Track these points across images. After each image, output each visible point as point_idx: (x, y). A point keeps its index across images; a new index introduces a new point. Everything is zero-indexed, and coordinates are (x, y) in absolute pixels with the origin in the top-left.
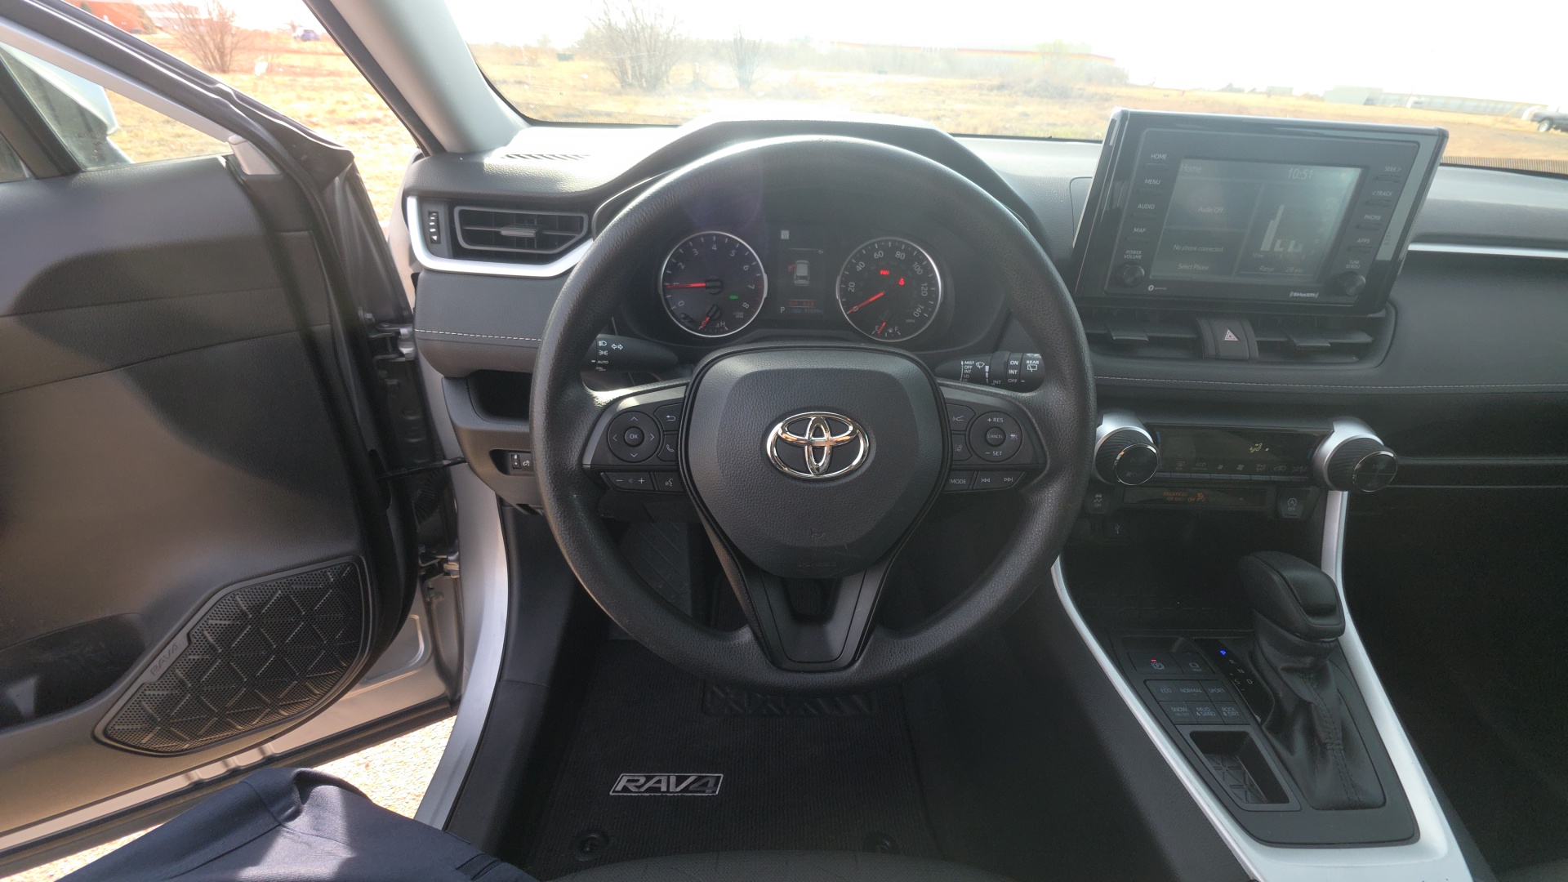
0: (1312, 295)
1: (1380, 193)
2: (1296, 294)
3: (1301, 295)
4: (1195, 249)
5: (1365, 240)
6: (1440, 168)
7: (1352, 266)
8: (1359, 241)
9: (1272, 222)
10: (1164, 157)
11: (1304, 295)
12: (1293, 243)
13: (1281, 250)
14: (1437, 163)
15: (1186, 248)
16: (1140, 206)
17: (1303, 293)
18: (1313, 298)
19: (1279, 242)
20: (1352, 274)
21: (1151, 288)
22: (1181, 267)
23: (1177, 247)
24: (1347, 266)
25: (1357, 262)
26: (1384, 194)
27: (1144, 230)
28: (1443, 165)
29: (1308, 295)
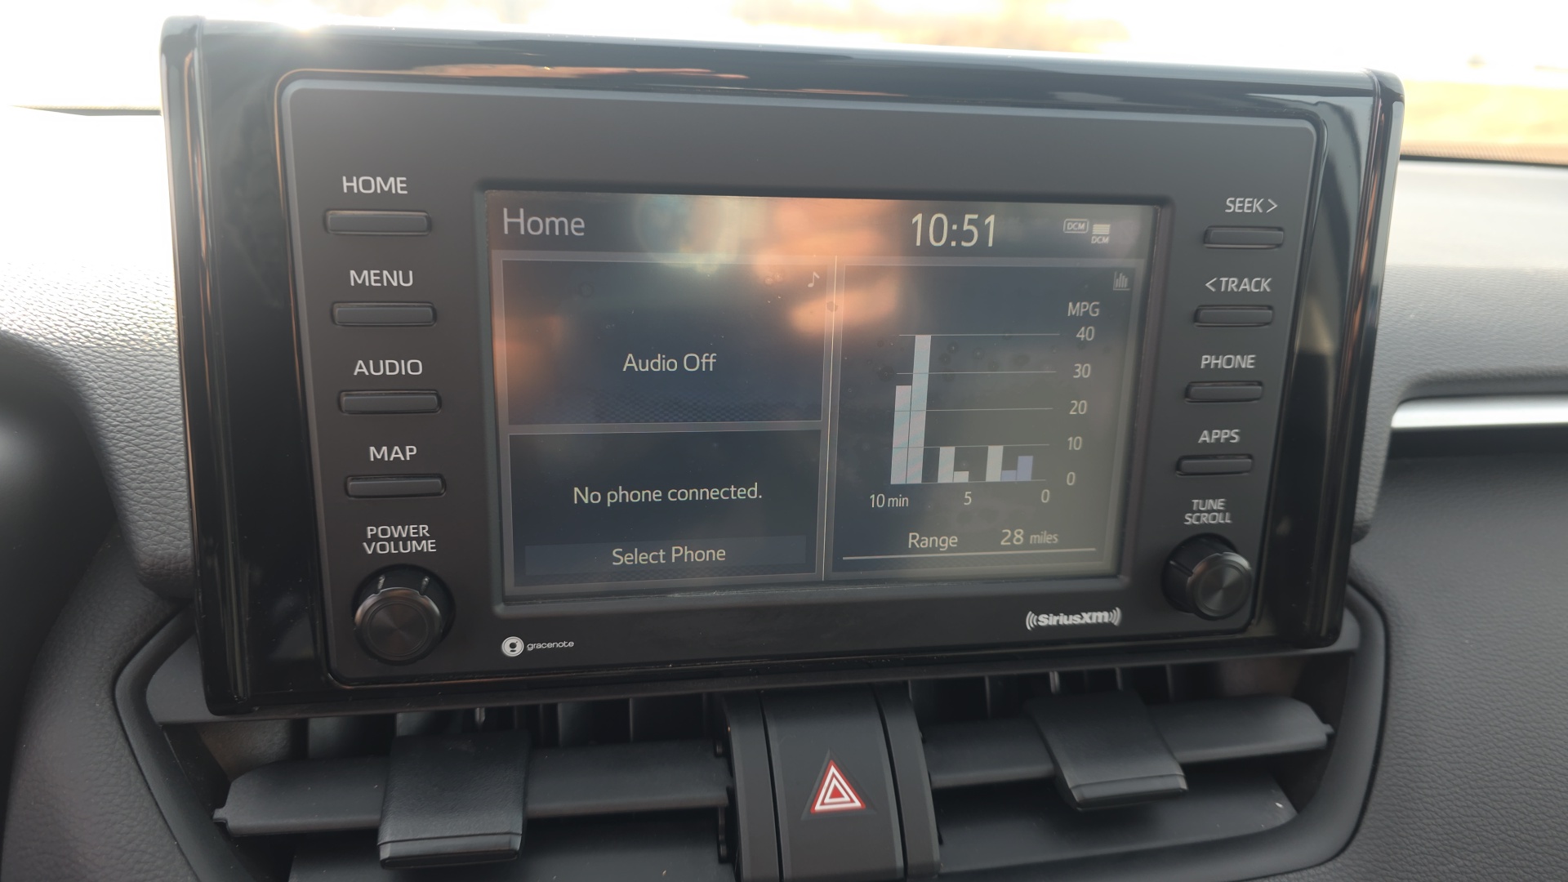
0: (1101, 617)
1: (1231, 284)
2: (1046, 620)
3: (1064, 620)
4: (655, 496)
5: (1222, 435)
6: (1404, 168)
7: (1206, 519)
8: (1205, 437)
9: (901, 391)
10: (397, 185)
11: (1075, 620)
12: (995, 454)
13: (963, 477)
14: (1392, 155)
15: (619, 495)
16: (360, 368)
17: (1068, 614)
18: (1108, 626)
19: (947, 454)
20: (1212, 540)
21: (512, 647)
22: (625, 560)
23: (585, 496)
24: (1190, 520)
25: (1218, 504)
26: (1247, 285)
27: (411, 451)
28: (1406, 158)
29: (1089, 618)
